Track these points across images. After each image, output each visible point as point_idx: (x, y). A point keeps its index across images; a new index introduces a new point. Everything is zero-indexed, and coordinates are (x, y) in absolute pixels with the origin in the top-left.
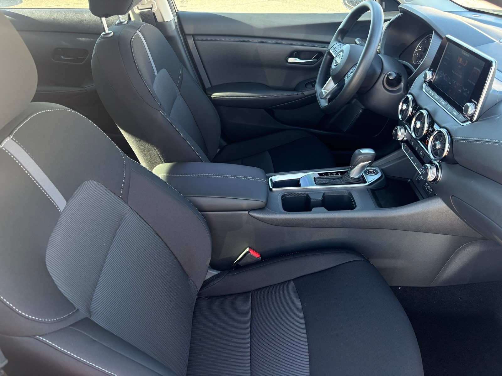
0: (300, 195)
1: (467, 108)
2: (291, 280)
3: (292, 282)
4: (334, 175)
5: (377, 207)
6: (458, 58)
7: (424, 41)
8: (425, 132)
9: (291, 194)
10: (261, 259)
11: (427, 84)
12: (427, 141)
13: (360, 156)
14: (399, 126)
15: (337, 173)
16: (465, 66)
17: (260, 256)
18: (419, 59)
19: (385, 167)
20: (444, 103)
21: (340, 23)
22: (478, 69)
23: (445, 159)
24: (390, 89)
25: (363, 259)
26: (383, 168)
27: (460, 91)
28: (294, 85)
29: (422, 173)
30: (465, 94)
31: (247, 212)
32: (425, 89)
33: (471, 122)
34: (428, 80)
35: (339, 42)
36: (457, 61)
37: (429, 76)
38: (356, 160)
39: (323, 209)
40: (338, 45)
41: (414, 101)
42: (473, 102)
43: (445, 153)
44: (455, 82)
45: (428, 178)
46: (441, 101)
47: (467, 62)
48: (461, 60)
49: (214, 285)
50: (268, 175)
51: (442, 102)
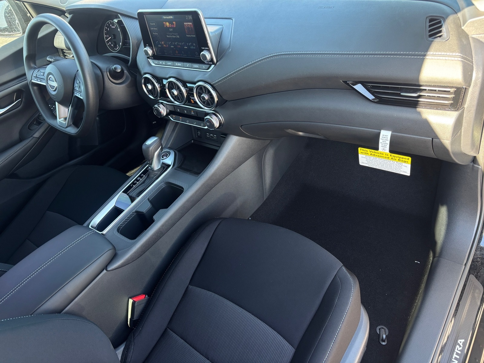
0: (131, 217)
1: (204, 56)
2: (188, 286)
3: (190, 287)
4: (140, 180)
5: (197, 175)
6: (164, 24)
7: (106, 30)
8: (185, 94)
9: (124, 223)
10: (148, 296)
11: (152, 59)
12: (191, 100)
13: (151, 149)
14: (155, 105)
15: (140, 176)
16: (175, 27)
17: (145, 295)
18: (115, 47)
19: (170, 144)
20: (180, 65)
21: (22, 49)
22: (188, 23)
23: (219, 104)
24: (119, 82)
25: (221, 220)
26: (169, 146)
27: (186, 47)
28: (16, 135)
29: (208, 126)
30: (192, 47)
31: (105, 271)
32: (154, 63)
33: (214, 65)
34: (151, 55)
35: (35, 68)
36: (165, 26)
37: (150, 51)
38: (150, 153)
39: (161, 211)
40: (37, 71)
41: (154, 76)
42: (205, 49)
43: (216, 99)
44: (176, 44)
45: (215, 126)
46: (176, 64)
47: (174, 23)
48: (168, 24)
49: (132, 358)
50: (85, 224)
51: (178, 64)
